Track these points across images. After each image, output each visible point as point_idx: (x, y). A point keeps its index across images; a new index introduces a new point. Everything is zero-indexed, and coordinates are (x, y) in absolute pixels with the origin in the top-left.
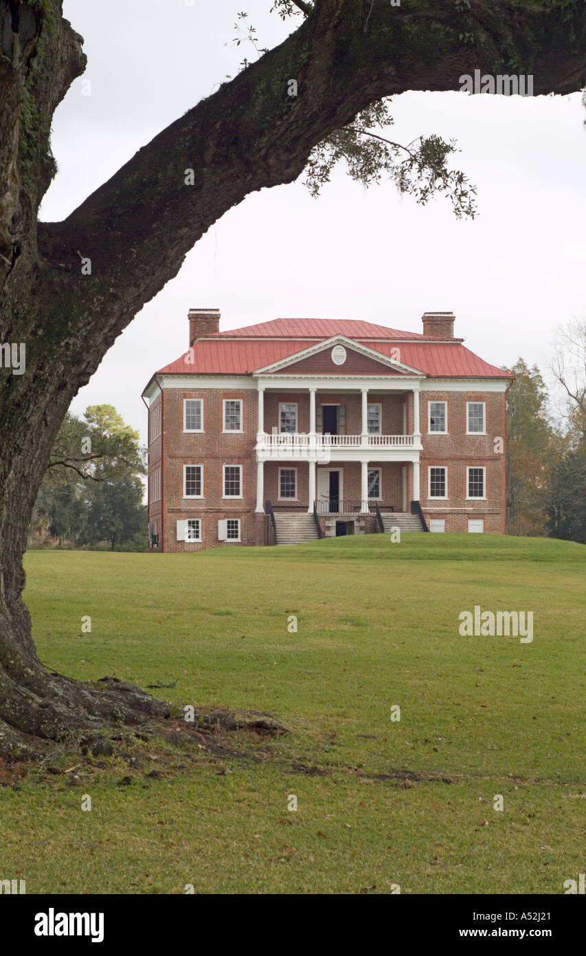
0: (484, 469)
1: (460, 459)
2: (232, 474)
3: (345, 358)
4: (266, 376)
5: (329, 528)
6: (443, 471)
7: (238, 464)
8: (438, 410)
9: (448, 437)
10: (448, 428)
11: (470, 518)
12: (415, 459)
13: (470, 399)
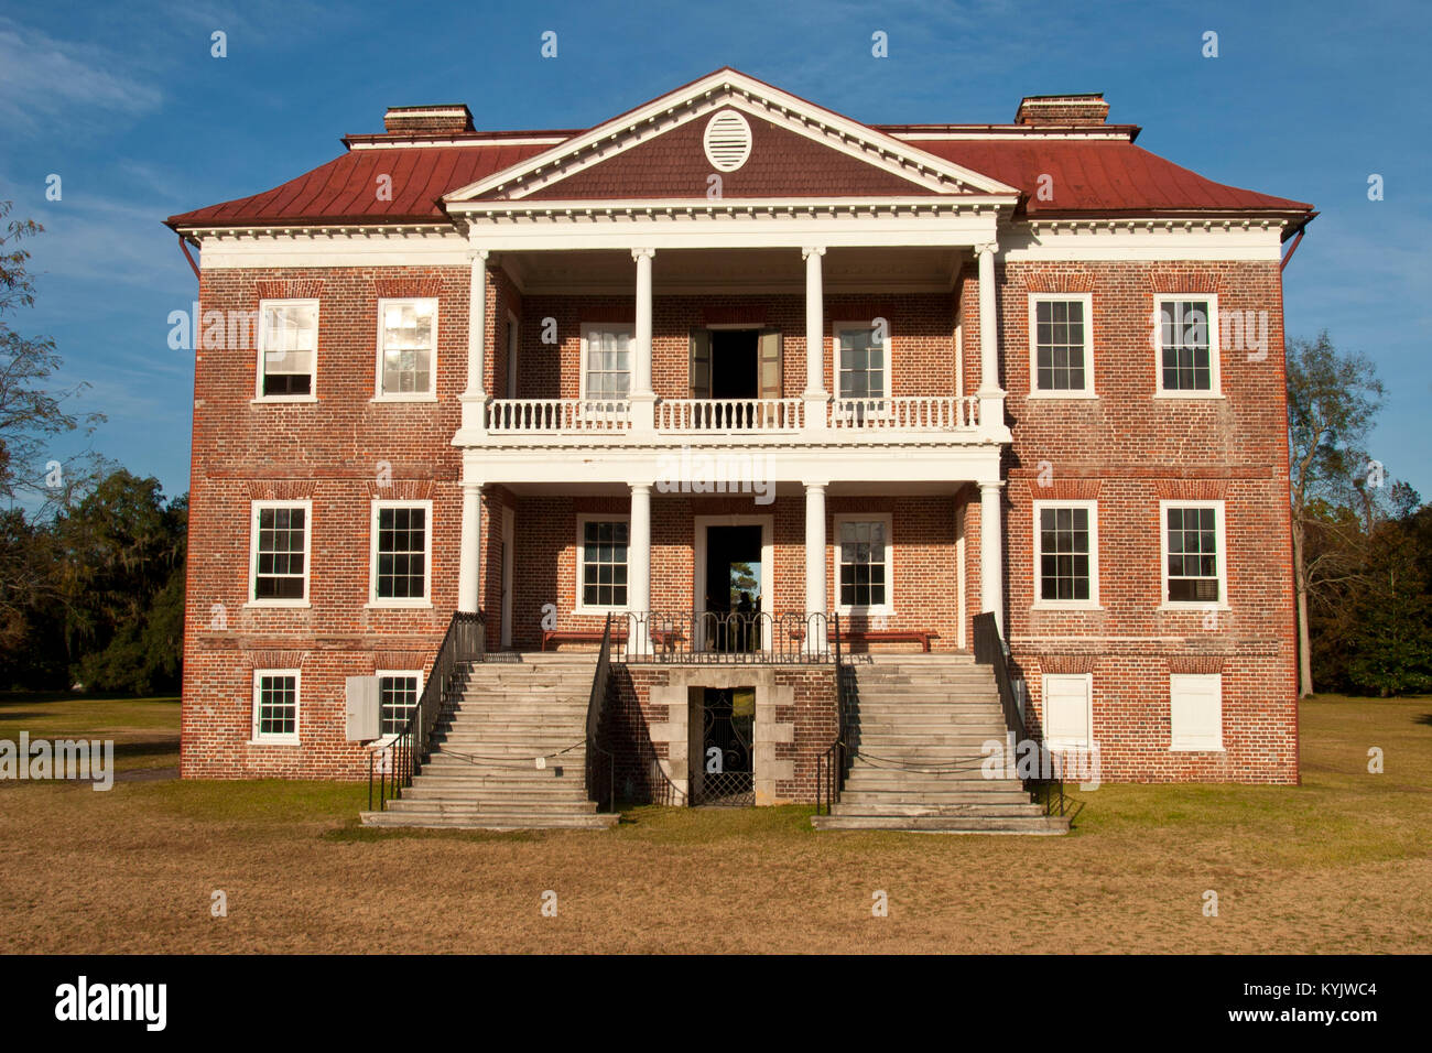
0: (1219, 507)
1: (1139, 473)
2: (402, 531)
3: (748, 150)
4: (489, 207)
5: (663, 712)
6: (1082, 515)
7: (420, 496)
8: (1060, 323)
9: (1097, 404)
10: (1097, 377)
11: (1173, 672)
12: (986, 471)
13: (1164, 284)
